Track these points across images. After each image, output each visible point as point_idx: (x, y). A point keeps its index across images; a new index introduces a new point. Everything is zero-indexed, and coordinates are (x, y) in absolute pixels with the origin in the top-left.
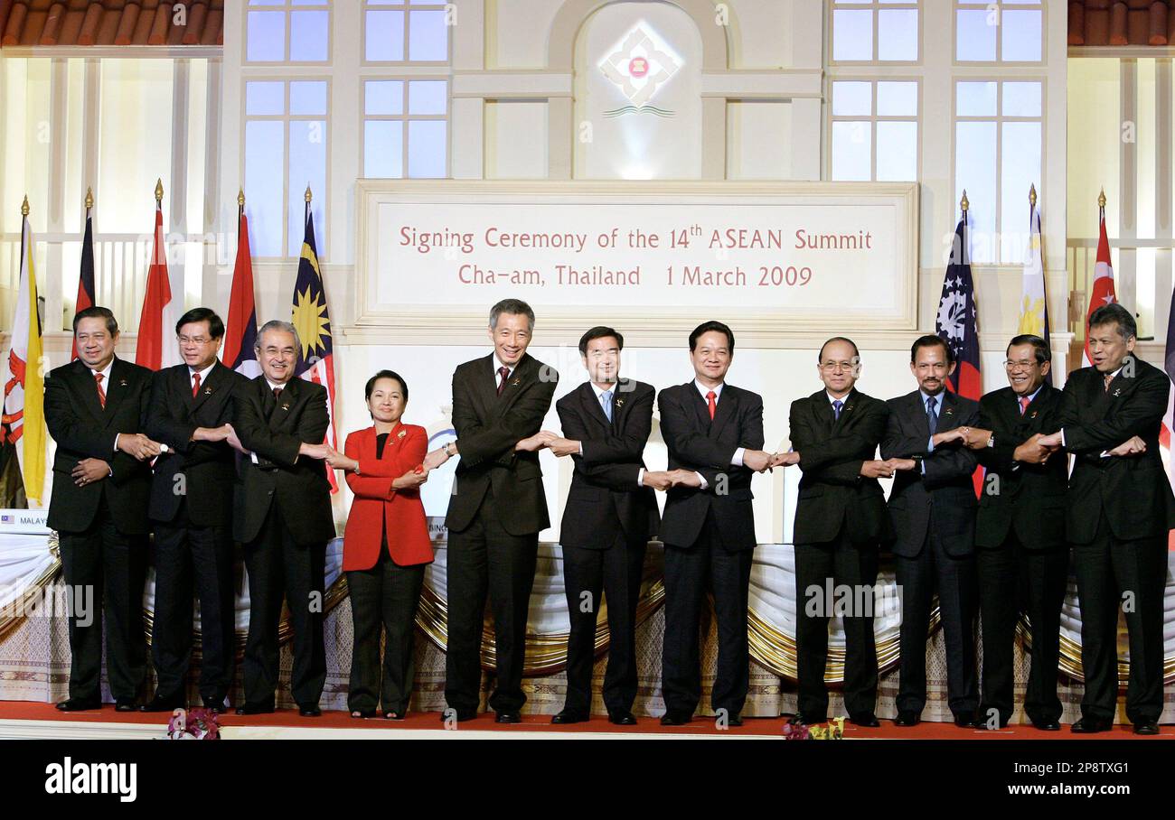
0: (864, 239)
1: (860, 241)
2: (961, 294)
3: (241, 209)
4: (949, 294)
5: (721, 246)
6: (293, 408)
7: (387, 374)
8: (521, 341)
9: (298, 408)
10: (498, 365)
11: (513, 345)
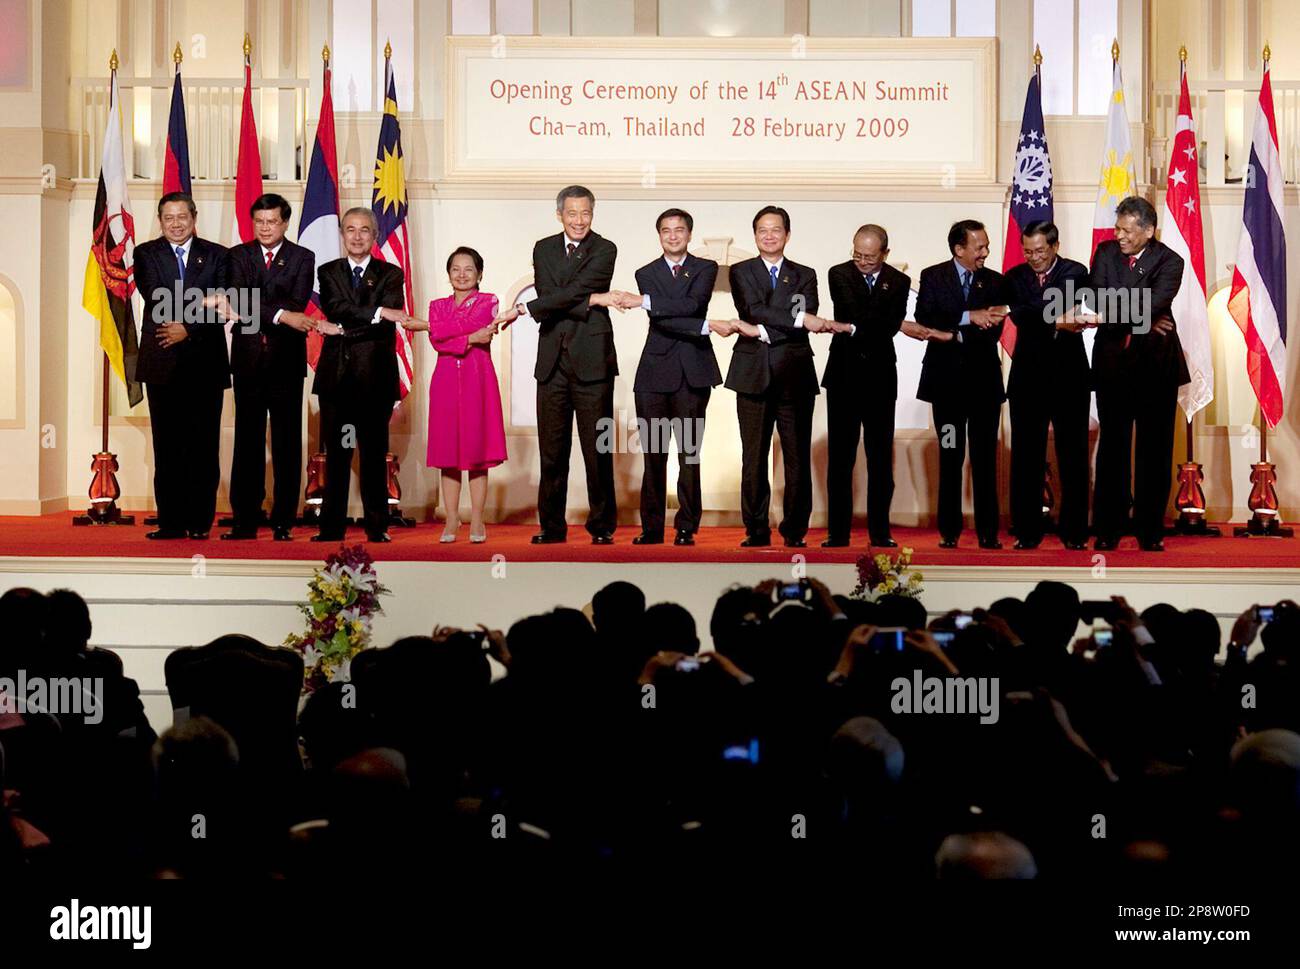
0: (942, 91)
1: (938, 93)
2: (1037, 147)
3: (327, 64)
4: (1023, 148)
5: (807, 98)
6: (376, 284)
7: (463, 250)
8: (586, 219)
9: (381, 284)
10: (567, 241)
11: (579, 222)
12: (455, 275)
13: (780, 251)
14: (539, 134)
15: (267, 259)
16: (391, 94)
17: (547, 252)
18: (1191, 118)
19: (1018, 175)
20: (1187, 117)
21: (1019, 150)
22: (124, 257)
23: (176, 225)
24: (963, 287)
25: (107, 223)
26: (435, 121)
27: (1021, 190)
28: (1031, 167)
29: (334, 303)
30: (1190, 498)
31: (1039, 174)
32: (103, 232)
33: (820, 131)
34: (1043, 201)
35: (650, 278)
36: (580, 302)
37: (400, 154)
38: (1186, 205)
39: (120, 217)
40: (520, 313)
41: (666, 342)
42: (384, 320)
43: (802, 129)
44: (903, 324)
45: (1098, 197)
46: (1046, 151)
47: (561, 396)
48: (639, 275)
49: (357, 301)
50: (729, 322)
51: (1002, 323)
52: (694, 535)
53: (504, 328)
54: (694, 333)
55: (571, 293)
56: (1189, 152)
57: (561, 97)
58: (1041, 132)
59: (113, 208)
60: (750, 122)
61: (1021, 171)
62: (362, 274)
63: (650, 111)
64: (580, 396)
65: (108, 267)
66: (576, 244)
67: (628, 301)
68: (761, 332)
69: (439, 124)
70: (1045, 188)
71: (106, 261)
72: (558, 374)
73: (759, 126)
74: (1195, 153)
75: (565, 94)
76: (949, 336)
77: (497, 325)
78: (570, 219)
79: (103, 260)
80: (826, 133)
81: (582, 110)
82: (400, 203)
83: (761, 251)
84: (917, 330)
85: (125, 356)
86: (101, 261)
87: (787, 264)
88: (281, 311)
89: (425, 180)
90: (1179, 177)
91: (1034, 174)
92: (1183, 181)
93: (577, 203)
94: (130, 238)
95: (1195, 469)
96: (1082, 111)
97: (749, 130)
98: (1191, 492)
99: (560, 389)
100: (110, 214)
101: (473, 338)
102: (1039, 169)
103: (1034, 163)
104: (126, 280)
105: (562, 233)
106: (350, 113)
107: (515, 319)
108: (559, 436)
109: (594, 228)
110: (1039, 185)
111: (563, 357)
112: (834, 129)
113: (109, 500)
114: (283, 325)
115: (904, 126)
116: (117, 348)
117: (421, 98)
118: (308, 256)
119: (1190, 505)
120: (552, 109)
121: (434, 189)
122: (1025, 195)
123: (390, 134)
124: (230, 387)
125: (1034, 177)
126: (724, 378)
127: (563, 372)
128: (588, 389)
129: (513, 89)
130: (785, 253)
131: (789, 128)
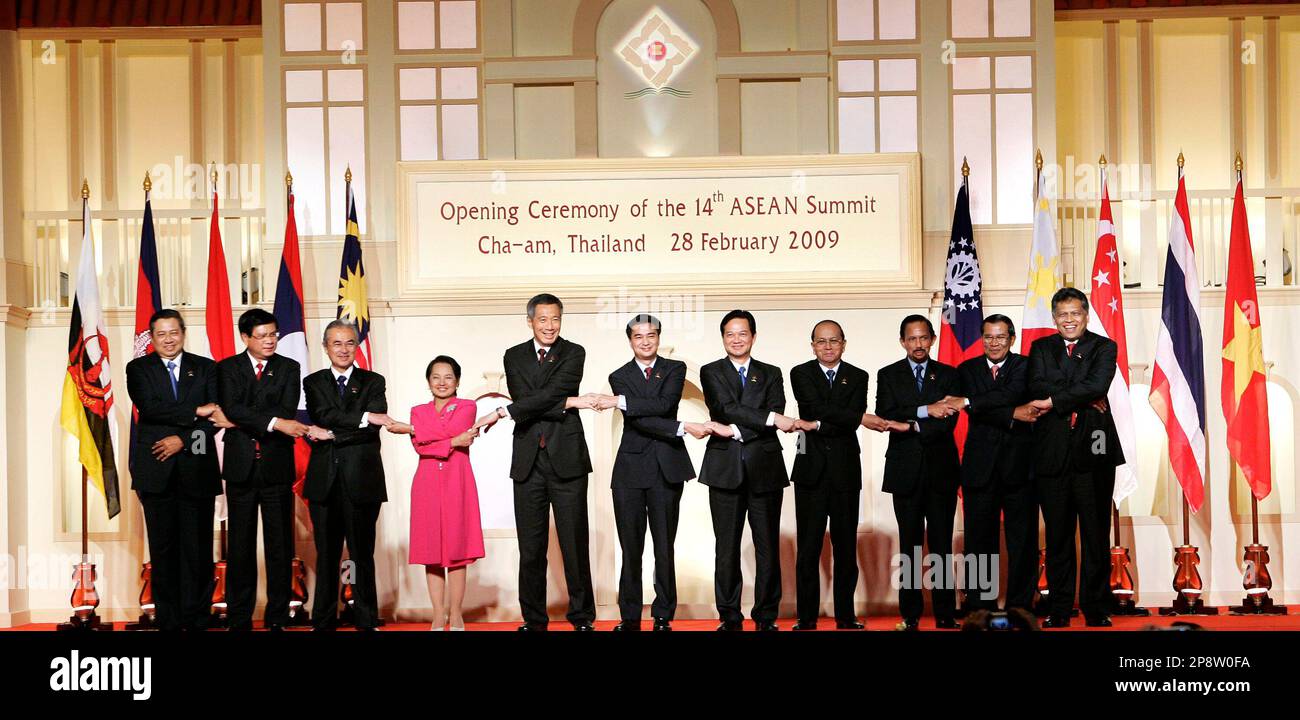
0: (869, 205)
1: (866, 206)
2: (967, 254)
3: (289, 189)
4: (954, 255)
5: (741, 214)
6: (360, 392)
7: (442, 359)
8: (556, 325)
9: (364, 392)
10: (538, 347)
11: (550, 328)
12: (435, 382)
13: (747, 353)
14: (487, 252)
15: (257, 371)
16: (352, 217)
17: (517, 360)
18: (1112, 223)
19: (949, 279)
20: (1108, 222)
21: (950, 256)
22: (100, 377)
23: (169, 341)
24: (917, 380)
25: (83, 343)
26: (387, 243)
27: (953, 294)
28: (962, 273)
29: (320, 412)
30: (1119, 580)
31: (970, 279)
32: (79, 354)
33: (755, 244)
34: (974, 304)
35: (622, 380)
36: (555, 404)
37: (362, 274)
38: (1110, 304)
39: (96, 338)
40: (501, 417)
41: (641, 440)
42: (371, 424)
43: (737, 242)
44: (864, 417)
45: (1025, 302)
46: (975, 257)
47: (539, 494)
48: (613, 379)
49: (343, 408)
50: (703, 425)
51: (956, 414)
52: (670, 623)
53: (486, 431)
54: (670, 434)
55: (546, 394)
56: (1111, 254)
57: (508, 215)
58: (970, 239)
59: (89, 330)
60: (688, 237)
61: (953, 276)
62: (346, 383)
63: (591, 229)
64: (559, 493)
65: (86, 387)
66: (547, 349)
67: (604, 403)
68: (734, 431)
69: (393, 245)
70: (975, 292)
71: (83, 381)
72: (536, 474)
73: (697, 241)
74: (1116, 256)
75: (512, 215)
76: (905, 427)
77: (478, 429)
78: (540, 325)
79: (80, 379)
80: (760, 245)
81: (529, 229)
82: (363, 320)
83: (729, 353)
84: (876, 422)
85: (103, 471)
86: (77, 380)
87: (754, 363)
88: (274, 419)
89: (379, 299)
90: (1102, 278)
91: (965, 279)
92: (1107, 282)
93: (546, 310)
94: (106, 358)
95: (1123, 553)
96: (1001, 221)
97: (687, 245)
98: (1119, 575)
99: (537, 488)
100: (86, 335)
101: (456, 442)
102: (969, 274)
103: (965, 268)
104: (103, 398)
105: (531, 342)
106: (306, 237)
107: (496, 422)
108: (537, 532)
109: (565, 335)
110: (970, 289)
111: (540, 457)
112: (768, 242)
113: (91, 607)
114: (277, 432)
115: (834, 238)
116: (97, 463)
117: (373, 219)
118: (294, 366)
119: (1119, 587)
120: (500, 230)
121: (388, 307)
122: (957, 299)
123: (352, 254)
124: (221, 493)
125: (965, 282)
126: (698, 473)
127: (540, 472)
128: (566, 486)
129: (462, 211)
130: (752, 354)
131: (725, 242)
